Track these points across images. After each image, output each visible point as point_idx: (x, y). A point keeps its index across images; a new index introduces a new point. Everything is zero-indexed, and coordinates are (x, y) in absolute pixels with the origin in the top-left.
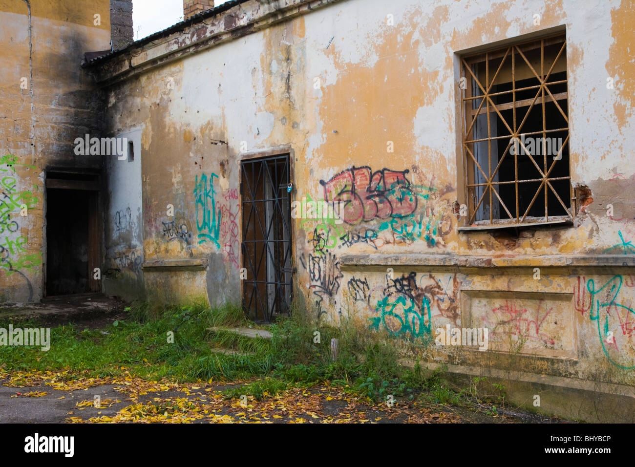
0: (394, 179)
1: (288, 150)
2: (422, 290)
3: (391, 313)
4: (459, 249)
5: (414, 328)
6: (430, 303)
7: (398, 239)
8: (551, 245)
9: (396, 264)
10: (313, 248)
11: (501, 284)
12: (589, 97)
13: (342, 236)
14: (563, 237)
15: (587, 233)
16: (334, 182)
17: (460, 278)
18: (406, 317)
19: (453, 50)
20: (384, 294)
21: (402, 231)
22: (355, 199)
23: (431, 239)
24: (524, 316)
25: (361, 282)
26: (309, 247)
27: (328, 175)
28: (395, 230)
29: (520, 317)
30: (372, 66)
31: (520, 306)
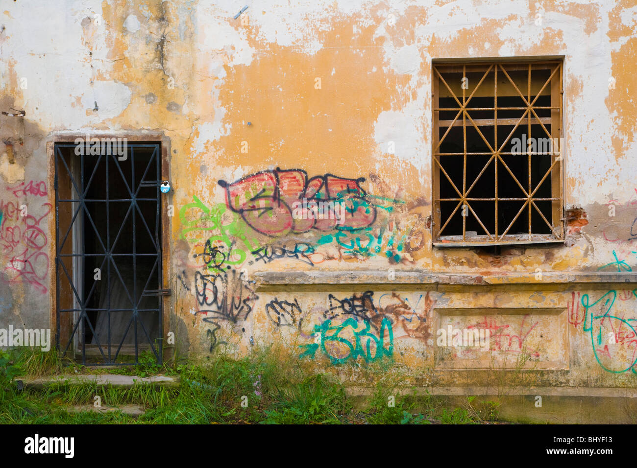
0: (342, 187)
1: (158, 137)
2: (381, 310)
3: (334, 338)
4: (433, 266)
5: (368, 353)
6: (392, 323)
7: (346, 254)
8: (543, 263)
9: (353, 282)
10: (203, 263)
11: (487, 301)
12: (588, 127)
13: (254, 249)
14: (557, 255)
15: (582, 252)
16: (243, 185)
17: (433, 295)
18: (358, 340)
19: (432, 56)
20: (325, 316)
21: (353, 245)
22: (279, 206)
23: (394, 254)
24: (506, 331)
25: (289, 304)
26: (197, 264)
27: (233, 176)
28: (342, 244)
29: (501, 332)
30: (312, 53)
31: (501, 322)
